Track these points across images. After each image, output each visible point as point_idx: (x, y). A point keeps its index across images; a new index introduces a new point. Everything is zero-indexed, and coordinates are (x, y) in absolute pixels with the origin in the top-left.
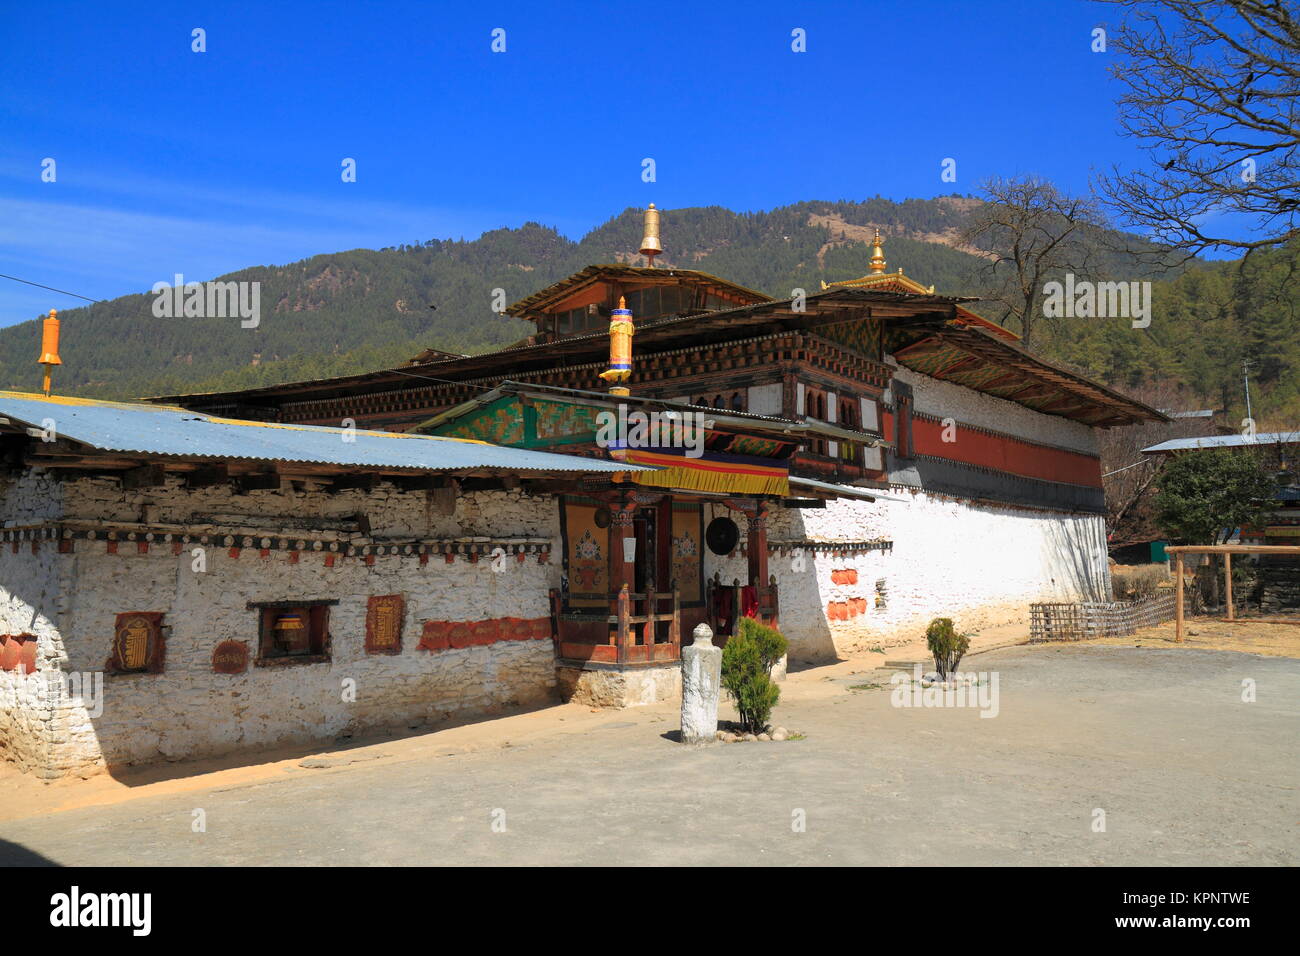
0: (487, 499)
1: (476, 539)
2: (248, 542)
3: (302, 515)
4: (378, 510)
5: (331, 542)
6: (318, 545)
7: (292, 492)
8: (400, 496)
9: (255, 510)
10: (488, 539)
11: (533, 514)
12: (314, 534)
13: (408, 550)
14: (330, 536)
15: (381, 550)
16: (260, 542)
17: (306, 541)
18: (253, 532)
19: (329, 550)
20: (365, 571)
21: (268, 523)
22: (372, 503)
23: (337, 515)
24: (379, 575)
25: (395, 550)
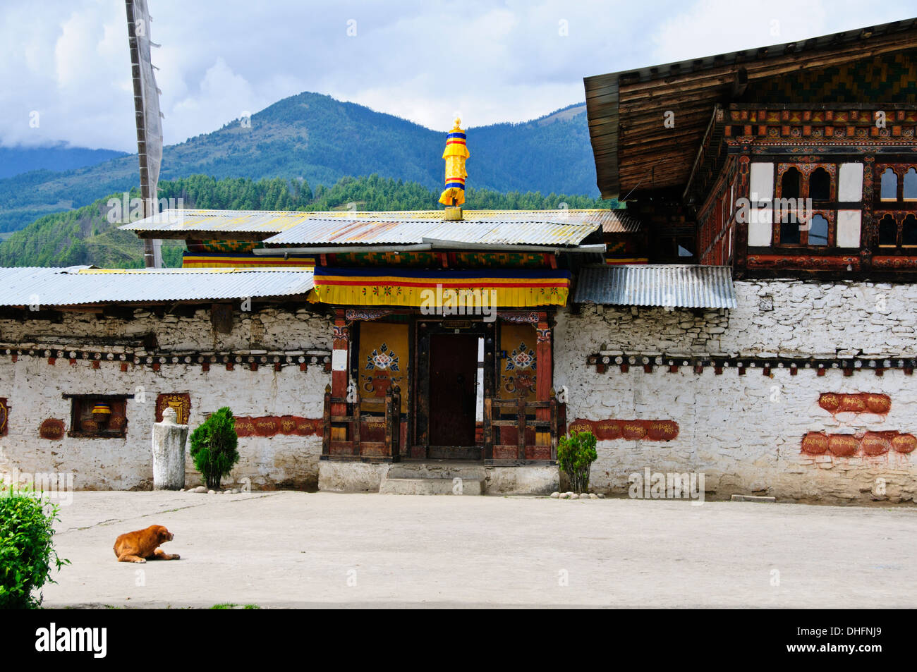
0: (273, 320)
1: (254, 352)
2: (61, 354)
3: (103, 335)
4: (169, 330)
5: (121, 354)
6: (110, 356)
7: (95, 320)
8: (189, 320)
9: (69, 333)
10: (265, 352)
11: (323, 330)
12: (106, 349)
13: (188, 360)
14: (119, 350)
15: (162, 360)
16: (69, 355)
17: (102, 353)
18: (62, 348)
19: (119, 359)
20: (153, 375)
21: (74, 341)
22: (163, 325)
23: (132, 335)
24: (165, 378)
25: (176, 360)
